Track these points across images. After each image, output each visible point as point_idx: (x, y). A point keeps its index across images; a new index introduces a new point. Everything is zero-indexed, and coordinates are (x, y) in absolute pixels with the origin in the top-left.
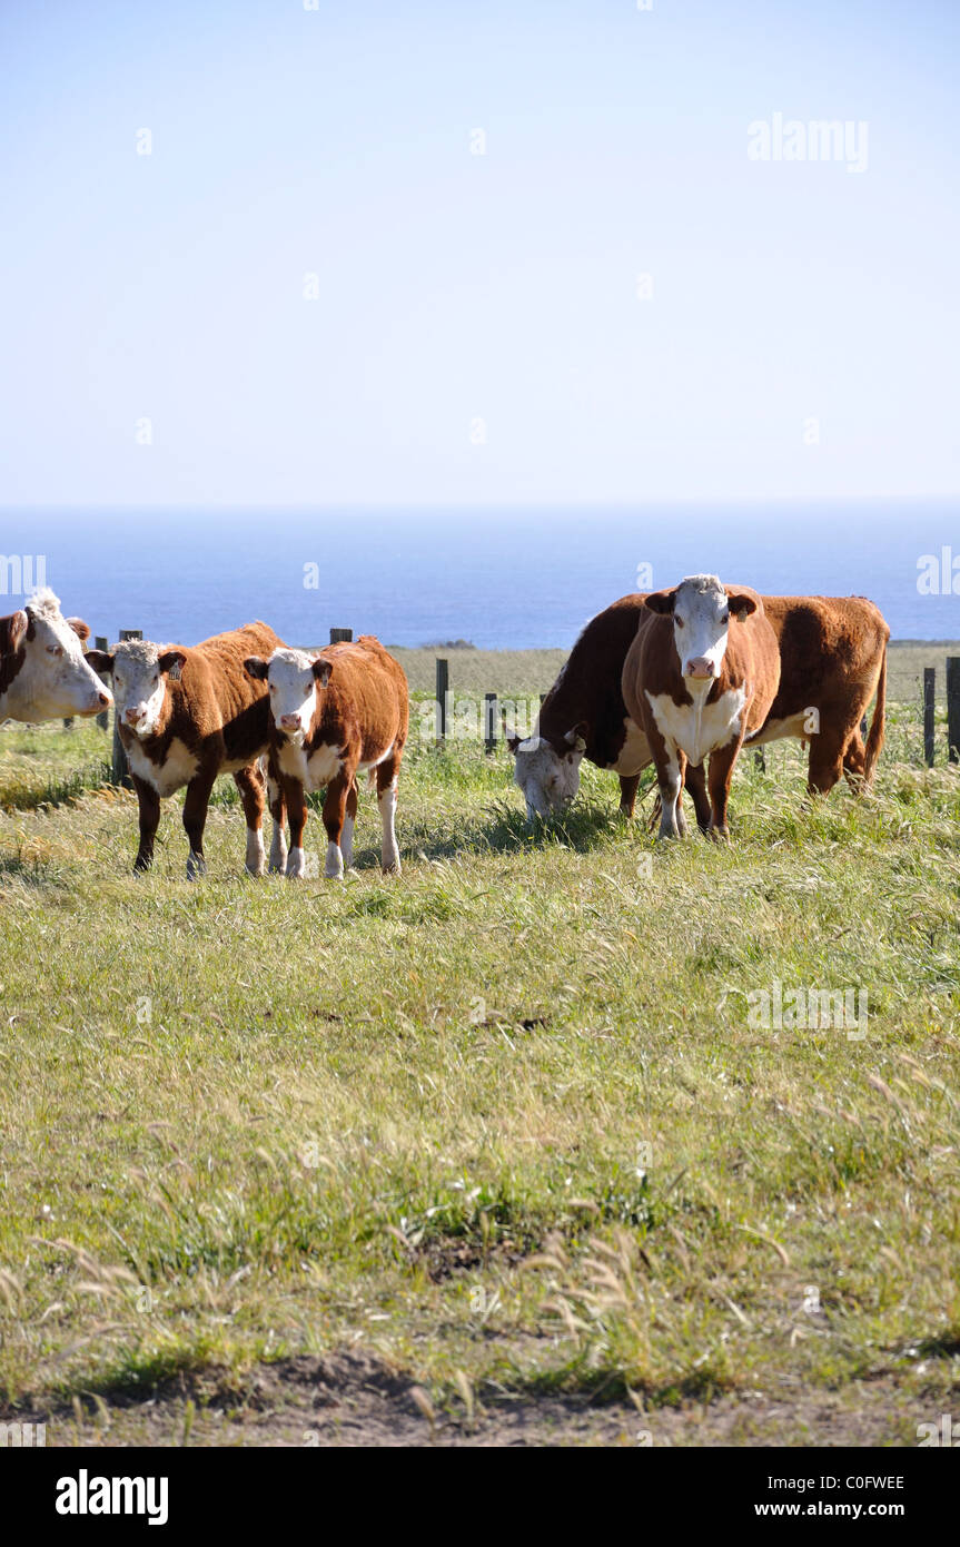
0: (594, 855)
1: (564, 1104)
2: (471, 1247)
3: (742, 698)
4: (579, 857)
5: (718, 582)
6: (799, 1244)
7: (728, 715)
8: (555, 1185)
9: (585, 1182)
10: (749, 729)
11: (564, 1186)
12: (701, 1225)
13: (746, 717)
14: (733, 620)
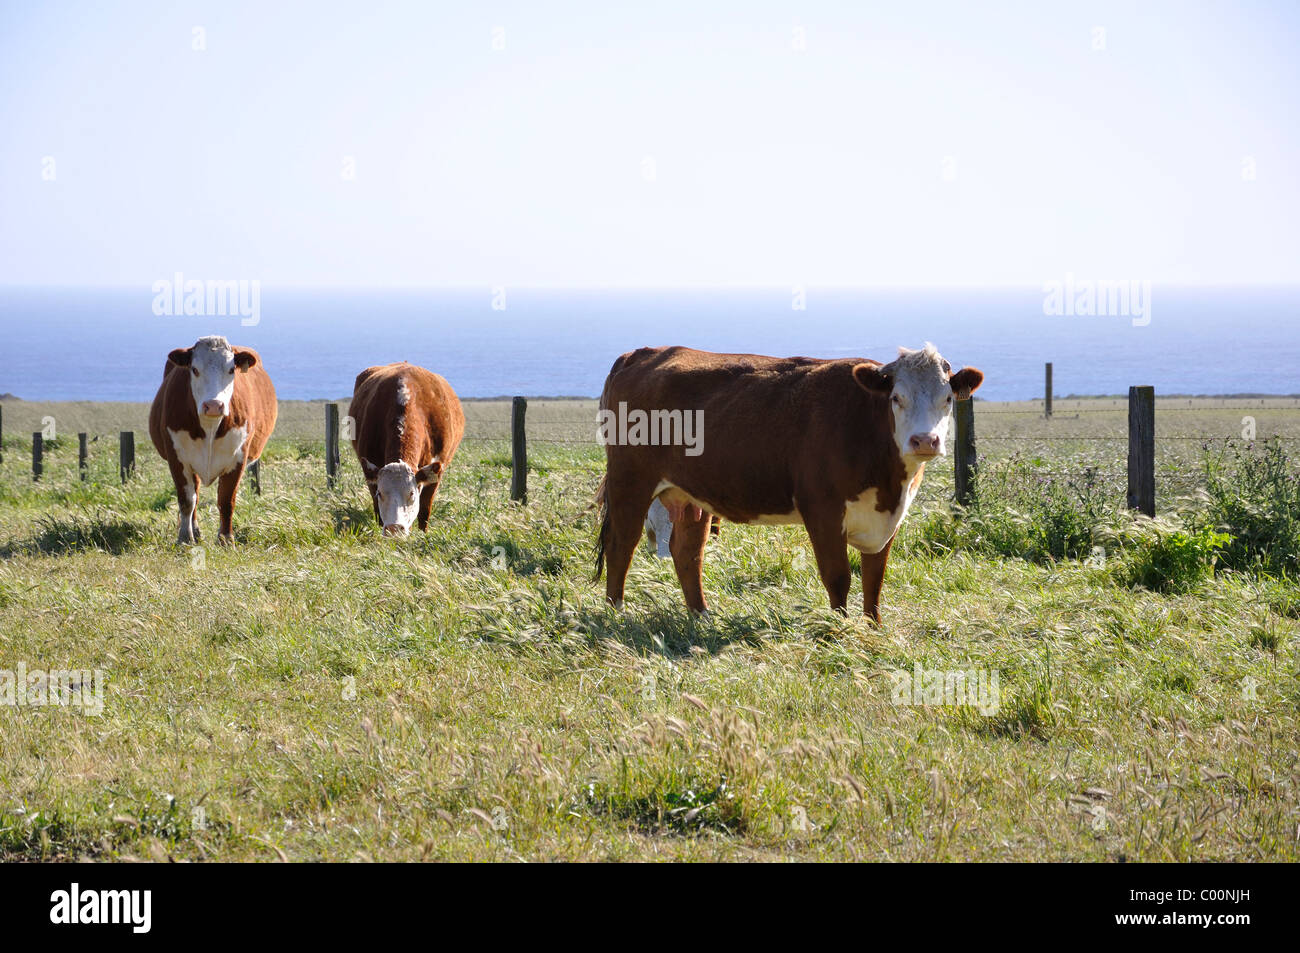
0: (125, 556)
1: (106, 748)
3: (245, 434)
4: (114, 558)
5: (226, 341)
6: (297, 850)
7: (232, 447)
8: (99, 808)
9: (124, 807)
10: (250, 458)
11: (107, 809)
12: (219, 835)
13: (248, 449)
14: (237, 371)
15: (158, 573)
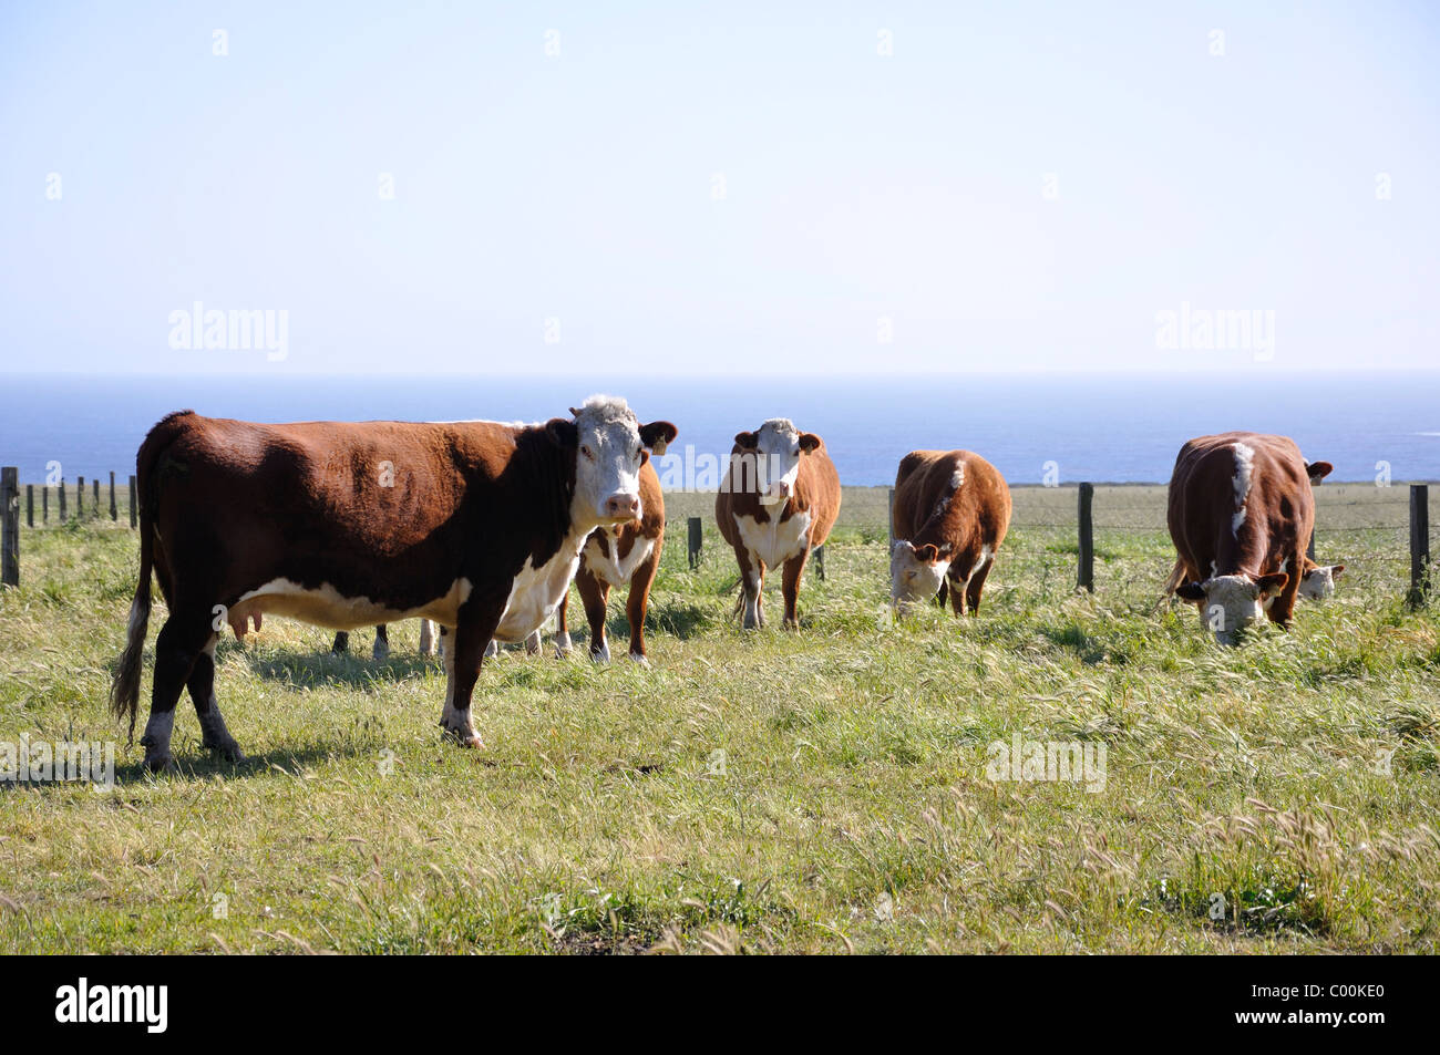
0: (693, 641)
1: (675, 830)
2: (604, 940)
3: (808, 519)
4: (681, 643)
5: (791, 424)
6: (862, 938)
7: (798, 531)
8: (669, 890)
9: (693, 890)
10: (814, 544)
11: (677, 892)
12: (785, 922)
13: (811, 535)
14: (802, 454)
15: (724, 656)
